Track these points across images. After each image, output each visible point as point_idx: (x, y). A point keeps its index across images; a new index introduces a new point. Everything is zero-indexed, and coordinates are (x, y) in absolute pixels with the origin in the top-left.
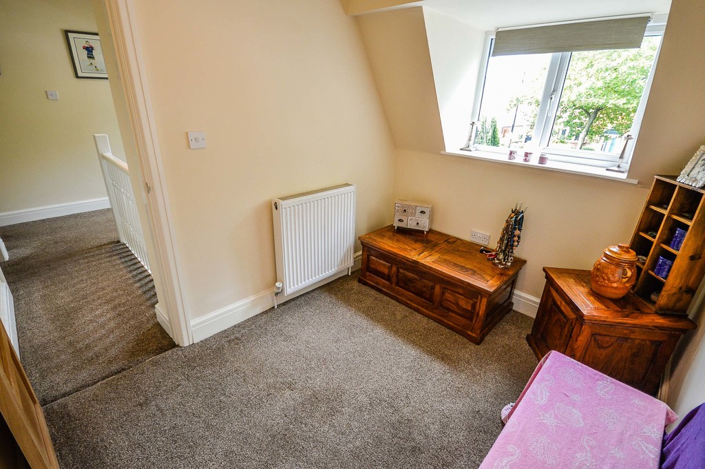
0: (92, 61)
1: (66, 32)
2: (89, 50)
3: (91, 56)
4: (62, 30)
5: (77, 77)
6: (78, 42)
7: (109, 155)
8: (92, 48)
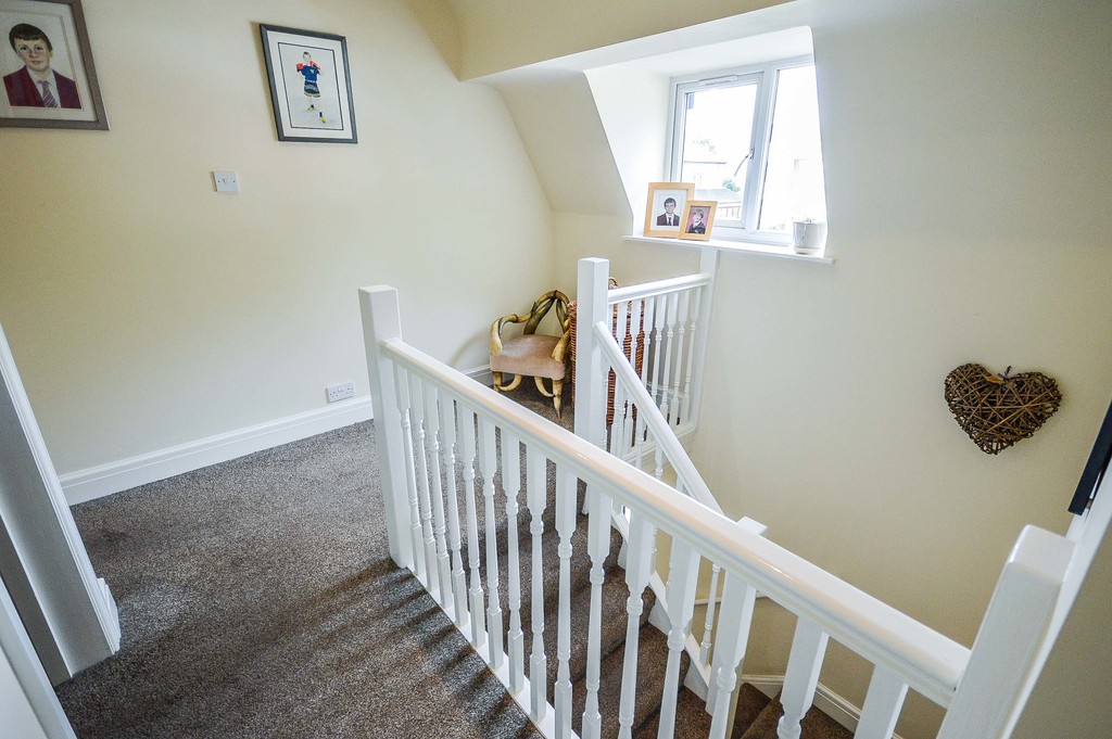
0: (313, 98)
1: (262, 30)
2: (310, 73)
3: (312, 89)
4: (253, 24)
5: (281, 137)
6: (288, 53)
7: (398, 344)
8: (316, 68)
